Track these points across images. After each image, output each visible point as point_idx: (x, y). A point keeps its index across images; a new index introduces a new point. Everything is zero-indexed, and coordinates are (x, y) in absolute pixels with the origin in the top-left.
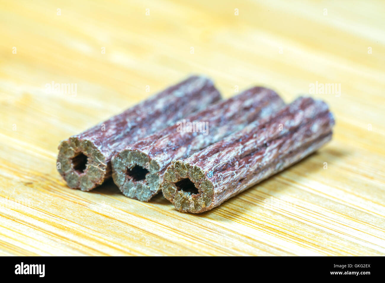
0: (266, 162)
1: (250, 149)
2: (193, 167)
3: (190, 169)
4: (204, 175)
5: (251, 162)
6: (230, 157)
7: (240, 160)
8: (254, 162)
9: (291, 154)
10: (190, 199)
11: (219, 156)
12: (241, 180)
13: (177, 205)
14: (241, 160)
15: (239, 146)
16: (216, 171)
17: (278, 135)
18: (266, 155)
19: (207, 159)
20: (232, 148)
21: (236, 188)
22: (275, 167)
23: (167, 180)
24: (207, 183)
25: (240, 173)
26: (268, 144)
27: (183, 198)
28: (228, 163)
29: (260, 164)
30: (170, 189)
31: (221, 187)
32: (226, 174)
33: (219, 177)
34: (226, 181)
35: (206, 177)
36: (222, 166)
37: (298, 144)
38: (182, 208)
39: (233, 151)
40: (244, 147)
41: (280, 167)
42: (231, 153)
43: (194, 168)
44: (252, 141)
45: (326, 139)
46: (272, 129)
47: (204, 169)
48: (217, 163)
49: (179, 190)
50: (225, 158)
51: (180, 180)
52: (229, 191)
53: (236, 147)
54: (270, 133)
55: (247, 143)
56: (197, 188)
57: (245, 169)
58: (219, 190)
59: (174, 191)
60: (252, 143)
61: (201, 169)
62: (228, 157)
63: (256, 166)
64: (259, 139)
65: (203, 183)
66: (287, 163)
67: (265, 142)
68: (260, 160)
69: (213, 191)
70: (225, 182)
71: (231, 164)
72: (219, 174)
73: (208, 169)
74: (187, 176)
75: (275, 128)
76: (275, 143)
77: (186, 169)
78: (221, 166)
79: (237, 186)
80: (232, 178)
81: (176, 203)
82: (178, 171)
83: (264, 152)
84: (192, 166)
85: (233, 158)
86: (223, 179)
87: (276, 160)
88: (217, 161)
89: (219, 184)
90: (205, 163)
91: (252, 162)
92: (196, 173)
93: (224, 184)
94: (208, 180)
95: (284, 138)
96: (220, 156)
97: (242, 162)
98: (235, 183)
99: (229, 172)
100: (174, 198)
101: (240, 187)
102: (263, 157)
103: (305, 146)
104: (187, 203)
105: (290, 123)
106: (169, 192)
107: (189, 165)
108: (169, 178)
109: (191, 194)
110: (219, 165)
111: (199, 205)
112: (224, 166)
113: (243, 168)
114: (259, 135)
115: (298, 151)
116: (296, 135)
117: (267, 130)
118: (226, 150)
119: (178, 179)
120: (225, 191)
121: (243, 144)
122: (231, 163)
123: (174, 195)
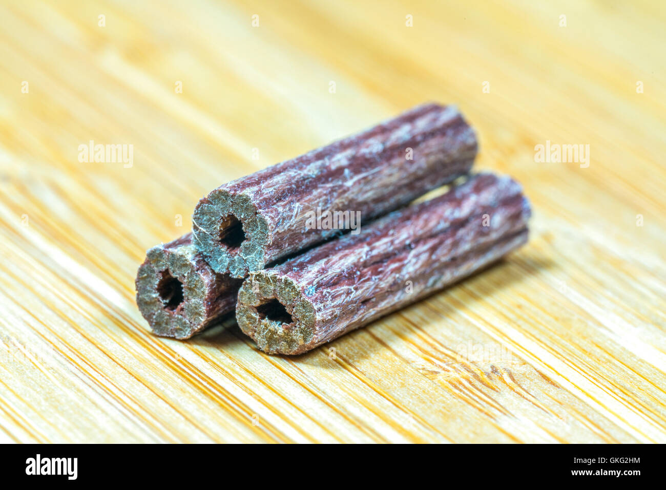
0: (408, 273)
1: (382, 252)
2: (281, 279)
3: (278, 284)
4: (299, 293)
5: (381, 272)
6: (346, 264)
7: (362, 270)
8: (387, 272)
9: (454, 262)
10: (280, 331)
11: (327, 263)
12: (365, 302)
13: (261, 343)
14: (365, 270)
15: (362, 247)
16: (319, 286)
17: (430, 230)
18: (410, 262)
19: (306, 268)
20: (351, 250)
21: (356, 314)
22: (426, 282)
23: (244, 302)
24: (305, 305)
25: (362, 290)
26: (413, 246)
27: (270, 330)
28: (341, 274)
29: (397, 276)
30: (249, 318)
31: (327, 311)
32: (337, 291)
33: (326, 295)
34: (338, 301)
35: (303, 295)
36: (332, 279)
37: (465, 247)
38: (270, 346)
39: (352, 255)
40: (371, 250)
41: (435, 282)
42: (348, 257)
43: (283, 281)
44: (385, 240)
45: (518, 241)
46: (421, 222)
47: (299, 282)
48: (322, 273)
49: (263, 318)
50: (336, 266)
51: (262, 303)
52: (344, 319)
53: (358, 249)
54: (418, 228)
55: (377, 244)
56: (290, 313)
57: (372, 283)
58: (325, 316)
59: (256, 319)
60: (386, 243)
61: (295, 282)
62: (343, 265)
63: (390, 280)
64: (398, 238)
65: (298, 305)
66: (448, 277)
67: (408, 242)
68: (398, 270)
69: (313, 316)
70: (335, 303)
71: (347, 275)
72: (325, 291)
73: (307, 282)
74: (274, 294)
75: (427, 221)
76: (425, 243)
77: (271, 284)
78: (330, 278)
79: (358, 310)
80: (348, 298)
81: (260, 340)
82: (260, 288)
83: (406, 258)
84: (281, 278)
85: (350, 265)
86: (331, 299)
87: (428, 270)
88: (323, 271)
89: (324, 306)
90: (302, 273)
91: (384, 274)
92: (287, 290)
93: (333, 307)
94: (306, 299)
95: (441, 236)
96: (329, 262)
97: (366, 272)
98: (354, 305)
99: (342, 288)
100: (255, 332)
101: (364, 312)
102: (403, 266)
103: (480, 250)
104: (276, 338)
105: (452, 213)
106: (247, 322)
107: (276, 277)
108: (247, 299)
109: (281, 324)
110: (326, 277)
111: (295, 341)
112: (335, 278)
113: (368, 282)
114: (399, 232)
115: (466, 257)
116: (461, 232)
117: (412, 224)
118: (340, 254)
119: (261, 300)
120: (335, 319)
121: (369, 244)
122: (347, 274)
123: (256, 327)
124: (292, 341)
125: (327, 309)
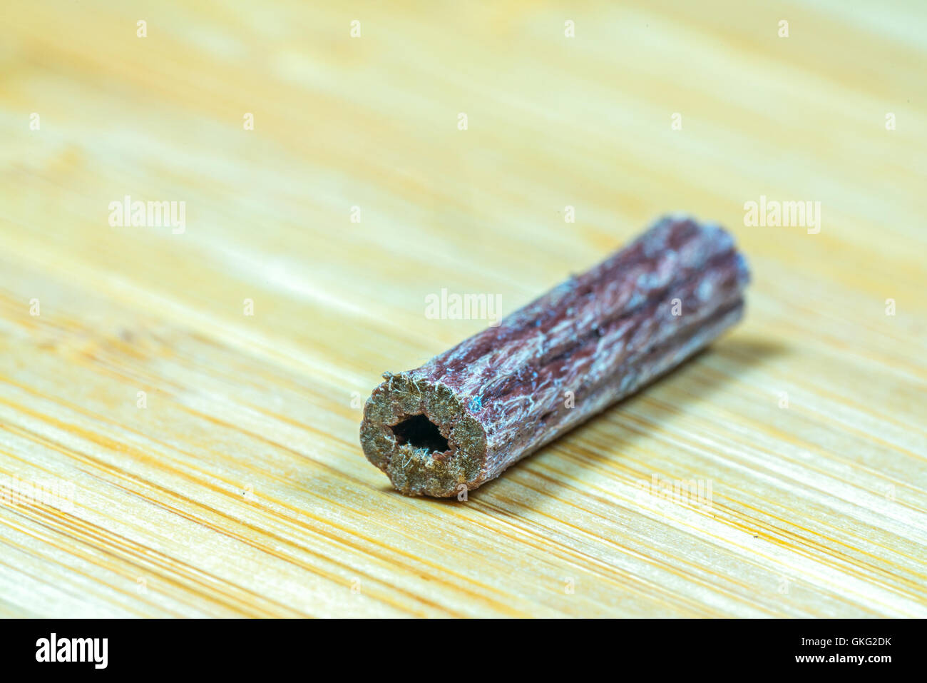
0: (599, 373)
1: (563, 343)
2: (434, 388)
3: (427, 393)
4: (461, 407)
5: (565, 373)
6: (519, 362)
7: (540, 369)
8: (572, 373)
9: (655, 353)
10: (428, 462)
11: (492, 360)
12: (545, 417)
13: (398, 480)
14: (544, 370)
15: (536, 336)
16: (487, 395)
17: (622, 308)
18: (600, 356)
19: (465, 369)
20: (522, 341)
21: (534, 435)
22: (619, 384)
23: (373, 420)
24: (470, 426)
25: (543, 400)
26: (602, 331)
27: (412, 461)
28: (514, 377)
29: (586, 377)
30: (381, 442)
31: (501, 434)
32: (511, 403)
33: (497, 409)
34: (513, 419)
35: (467, 410)
36: (503, 384)
37: (669, 330)
38: (411, 484)
39: (525, 348)
40: (550, 338)
41: (630, 384)
42: (520, 352)
43: (436, 389)
44: (565, 324)
45: (729, 318)
46: (608, 295)
47: (461, 392)
48: (489, 377)
49: (402, 443)
50: (506, 366)
51: (402, 420)
52: (519, 443)
53: (530, 338)
54: (606, 305)
55: (555, 330)
56: (446, 436)
57: (554, 389)
58: (497, 441)
59: (390, 445)
60: (566, 329)
61: (454, 392)
62: (514, 363)
63: (576, 383)
64: (581, 320)
65: (458, 424)
66: (645, 375)
67: (595, 326)
68: (586, 368)
69: (483, 442)
70: (510, 421)
71: (522, 379)
72: (496, 403)
73: (470, 391)
74: (421, 409)
75: (616, 294)
76: (618, 327)
77: (418, 393)
78: (499, 383)
79: (536, 430)
80: (525, 413)
81: (396, 475)
82: (400, 399)
83: (593, 351)
84: (432, 385)
85: (524, 364)
86: (504, 415)
87: (622, 368)
88: (489, 374)
89: (497, 426)
90: (462, 377)
91: (568, 374)
92: (442, 403)
93: (508, 427)
94: (472, 417)
95: (637, 316)
96: (495, 360)
97: (545, 374)
98: (533, 423)
99: (518, 398)
100: (389, 463)
101: (544, 432)
102: (592, 362)
103: (685, 335)
104: (422, 473)
105: (648, 281)
106: (377, 449)
107: (424, 384)
108: (379, 415)
109: (431, 452)
110: (494, 382)
111: (451, 478)
112: (507, 383)
113: (550, 389)
114: (580, 311)
115: (668, 346)
116: (662, 309)
117: (597, 298)
118: (508, 347)
119: (400, 417)
120: (510, 442)
121: (544, 331)
122: (522, 377)
123: (390, 456)
124: (447, 477)
125: (500, 431)
